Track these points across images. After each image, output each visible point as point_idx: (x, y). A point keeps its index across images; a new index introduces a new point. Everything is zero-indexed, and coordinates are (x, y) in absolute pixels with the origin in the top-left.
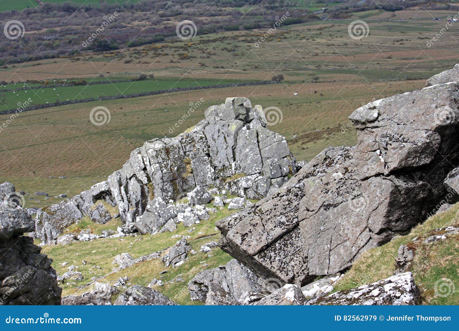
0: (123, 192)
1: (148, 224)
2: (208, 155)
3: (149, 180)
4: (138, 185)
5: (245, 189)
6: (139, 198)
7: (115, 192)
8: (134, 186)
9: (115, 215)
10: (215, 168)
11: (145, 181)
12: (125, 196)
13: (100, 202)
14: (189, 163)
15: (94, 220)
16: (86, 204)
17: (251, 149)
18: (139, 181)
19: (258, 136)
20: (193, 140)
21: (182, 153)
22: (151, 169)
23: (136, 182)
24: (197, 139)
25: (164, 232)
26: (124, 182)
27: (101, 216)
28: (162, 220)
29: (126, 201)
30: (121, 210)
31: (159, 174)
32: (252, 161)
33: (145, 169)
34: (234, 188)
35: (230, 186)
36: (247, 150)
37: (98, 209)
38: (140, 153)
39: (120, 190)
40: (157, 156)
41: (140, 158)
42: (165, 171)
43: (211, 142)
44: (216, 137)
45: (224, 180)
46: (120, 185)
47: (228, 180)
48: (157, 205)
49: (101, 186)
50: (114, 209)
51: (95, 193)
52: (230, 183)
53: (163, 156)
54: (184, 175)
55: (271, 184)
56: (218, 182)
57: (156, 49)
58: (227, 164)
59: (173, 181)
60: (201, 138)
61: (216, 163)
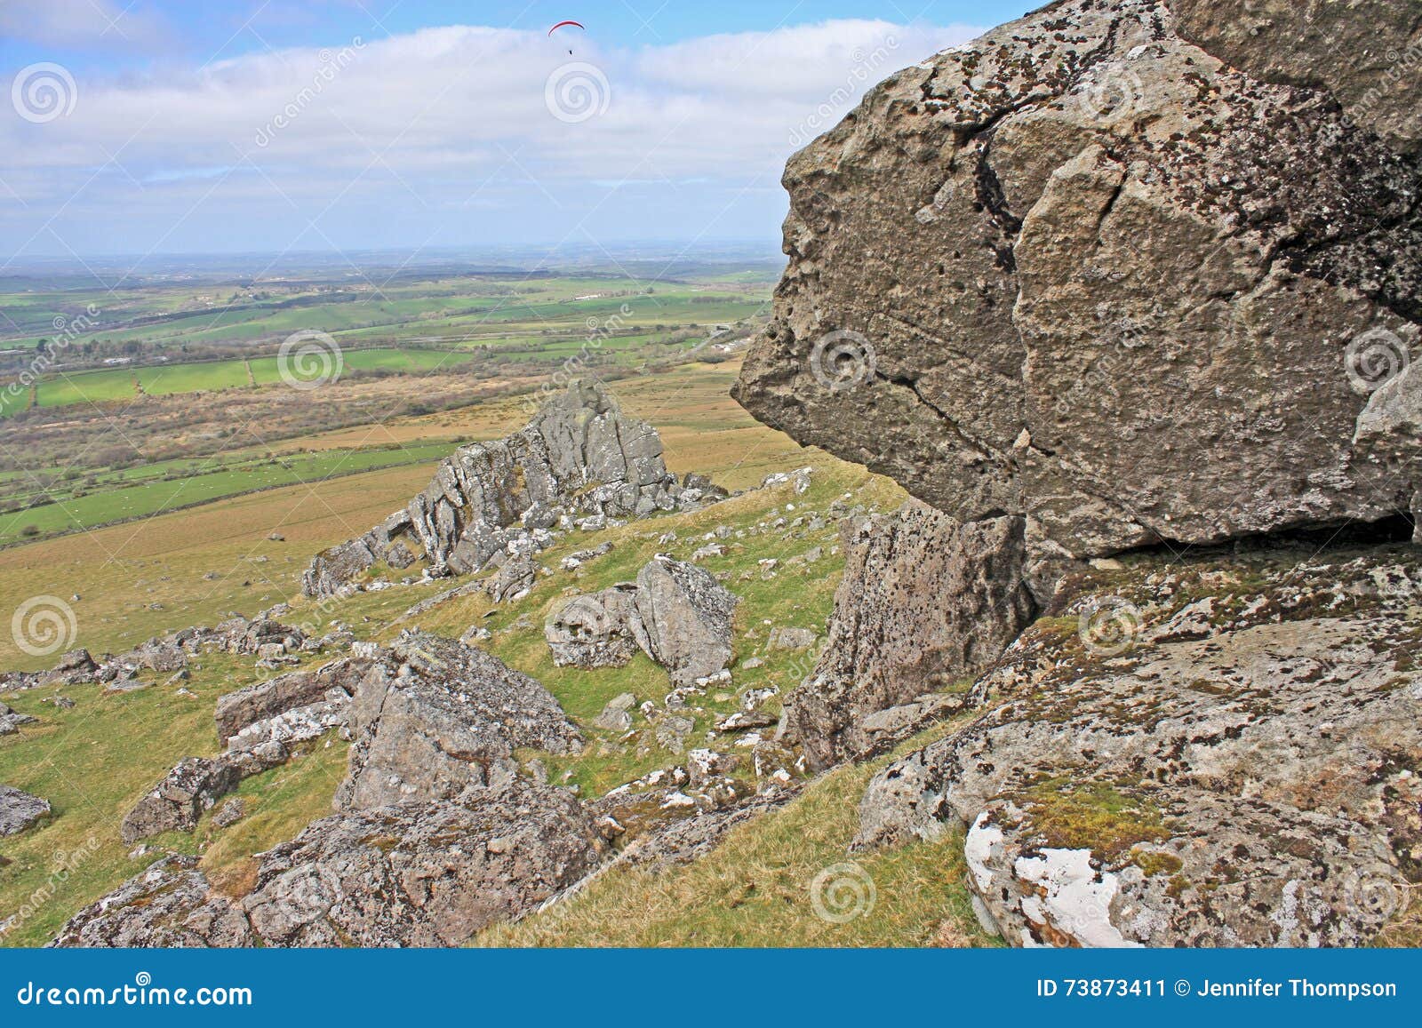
0: (430, 522)
1: (465, 559)
2: (547, 461)
3: (465, 501)
4: (451, 510)
5: (604, 504)
6: (452, 528)
7: (419, 523)
8: (444, 512)
9: (420, 555)
10: (557, 478)
11: (459, 502)
12: (432, 528)
13: (398, 540)
14: (520, 474)
15: (391, 564)
16: (380, 543)
17: (609, 447)
18: (451, 504)
19: (617, 428)
20: (524, 441)
21: (509, 459)
22: (467, 485)
23: (446, 506)
24: (529, 440)
25: (489, 569)
26: (430, 507)
27: (400, 557)
28: (485, 553)
29: (434, 534)
30: (428, 547)
31: (479, 491)
32: (611, 463)
33: (458, 486)
34: (587, 503)
35: (581, 501)
36: (604, 448)
37: (395, 548)
38: (450, 464)
39: (425, 519)
40: (474, 466)
41: (451, 471)
42: (487, 486)
43: (550, 442)
44: (557, 434)
45: (571, 494)
46: (426, 513)
47: (578, 493)
48: (477, 530)
49: (400, 517)
50: (419, 547)
51: (391, 527)
52: (580, 497)
53: (483, 465)
54: (515, 491)
55: (641, 494)
56: (563, 497)
57: (474, 411)
58: (575, 470)
59: (498, 500)
60: (536, 438)
61: (559, 471)
